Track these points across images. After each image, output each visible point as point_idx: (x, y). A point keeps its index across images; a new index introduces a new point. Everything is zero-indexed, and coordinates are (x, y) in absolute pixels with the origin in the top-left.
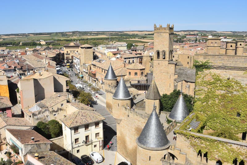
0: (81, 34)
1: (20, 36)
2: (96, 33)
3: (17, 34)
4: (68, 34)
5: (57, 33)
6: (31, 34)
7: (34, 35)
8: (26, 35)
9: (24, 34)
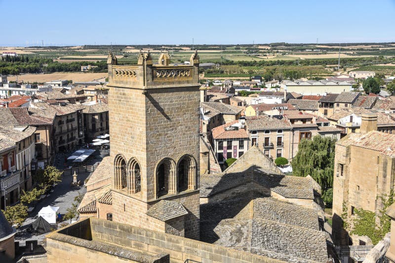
0: (290, 49)
1: (164, 49)
2: (324, 49)
3: (158, 46)
4: (262, 49)
5: (238, 47)
6: (187, 46)
7: (192, 50)
8: (176, 49)
9: (171, 46)
